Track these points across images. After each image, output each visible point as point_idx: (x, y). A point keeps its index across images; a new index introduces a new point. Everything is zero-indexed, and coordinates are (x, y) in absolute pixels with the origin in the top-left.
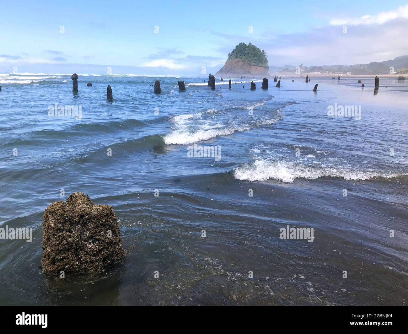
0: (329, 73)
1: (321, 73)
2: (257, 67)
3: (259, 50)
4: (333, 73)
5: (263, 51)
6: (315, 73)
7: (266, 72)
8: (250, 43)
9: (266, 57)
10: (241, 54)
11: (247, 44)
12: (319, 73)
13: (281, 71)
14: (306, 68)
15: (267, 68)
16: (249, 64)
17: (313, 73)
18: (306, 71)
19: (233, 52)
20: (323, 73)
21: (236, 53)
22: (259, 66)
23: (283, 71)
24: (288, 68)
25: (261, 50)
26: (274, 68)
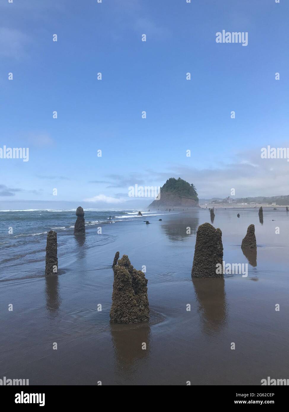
0: (255, 204)
1: (248, 204)
2: (187, 199)
3: (188, 184)
4: (259, 204)
5: (192, 185)
6: (243, 204)
7: (196, 204)
8: (179, 178)
9: (196, 190)
10: (172, 188)
11: (177, 179)
12: (246, 204)
13: (210, 203)
14: (233, 200)
15: (197, 200)
16: (179, 197)
17: (240, 204)
18: (234, 202)
19: (164, 186)
20: (249, 204)
21: (167, 187)
22: (189, 199)
23: (212, 202)
24: (216, 200)
25: (190, 183)
26: (204, 200)
